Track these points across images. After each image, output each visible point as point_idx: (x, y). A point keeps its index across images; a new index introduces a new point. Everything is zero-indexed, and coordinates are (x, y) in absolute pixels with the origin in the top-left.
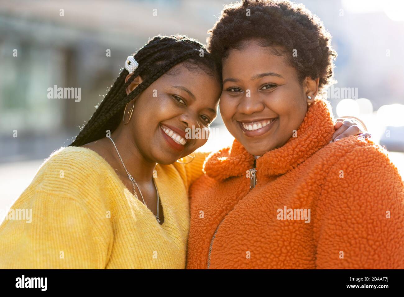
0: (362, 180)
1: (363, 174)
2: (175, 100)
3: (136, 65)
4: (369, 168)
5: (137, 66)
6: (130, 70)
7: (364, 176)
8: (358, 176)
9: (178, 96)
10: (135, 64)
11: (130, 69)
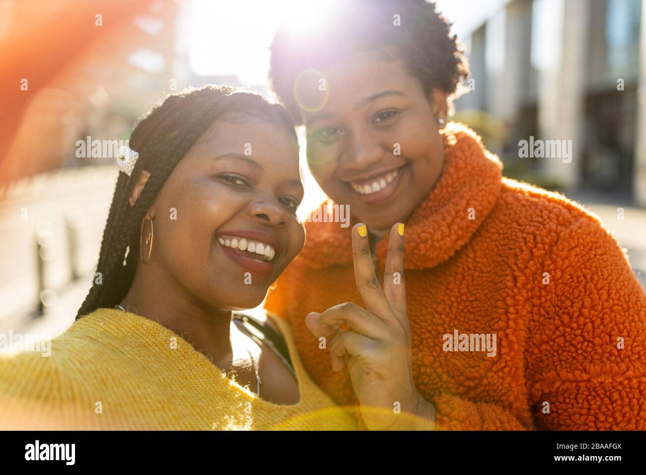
0: (593, 286)
1: (589, 277)
2: (228, 183)
3: (135, 156)
4: (593, 262)
5: (137, 157)
6: (128, 168)
7: (592, 279)
8: (583, 283)
9: (231, 175)
10: (133, 155)
11: (126, 167)
